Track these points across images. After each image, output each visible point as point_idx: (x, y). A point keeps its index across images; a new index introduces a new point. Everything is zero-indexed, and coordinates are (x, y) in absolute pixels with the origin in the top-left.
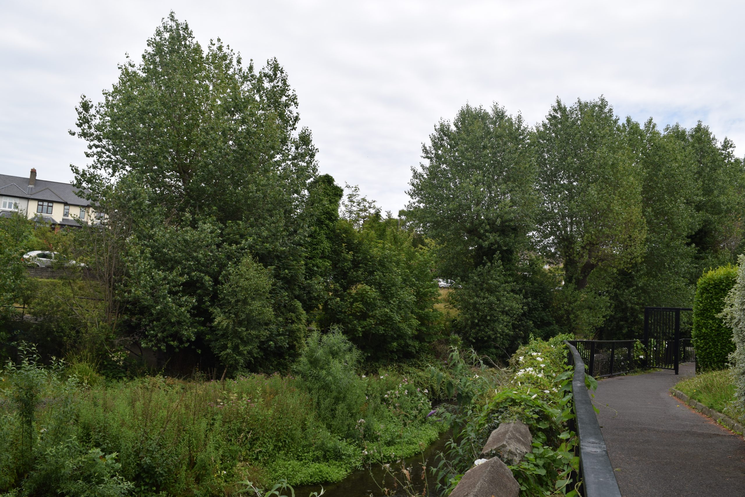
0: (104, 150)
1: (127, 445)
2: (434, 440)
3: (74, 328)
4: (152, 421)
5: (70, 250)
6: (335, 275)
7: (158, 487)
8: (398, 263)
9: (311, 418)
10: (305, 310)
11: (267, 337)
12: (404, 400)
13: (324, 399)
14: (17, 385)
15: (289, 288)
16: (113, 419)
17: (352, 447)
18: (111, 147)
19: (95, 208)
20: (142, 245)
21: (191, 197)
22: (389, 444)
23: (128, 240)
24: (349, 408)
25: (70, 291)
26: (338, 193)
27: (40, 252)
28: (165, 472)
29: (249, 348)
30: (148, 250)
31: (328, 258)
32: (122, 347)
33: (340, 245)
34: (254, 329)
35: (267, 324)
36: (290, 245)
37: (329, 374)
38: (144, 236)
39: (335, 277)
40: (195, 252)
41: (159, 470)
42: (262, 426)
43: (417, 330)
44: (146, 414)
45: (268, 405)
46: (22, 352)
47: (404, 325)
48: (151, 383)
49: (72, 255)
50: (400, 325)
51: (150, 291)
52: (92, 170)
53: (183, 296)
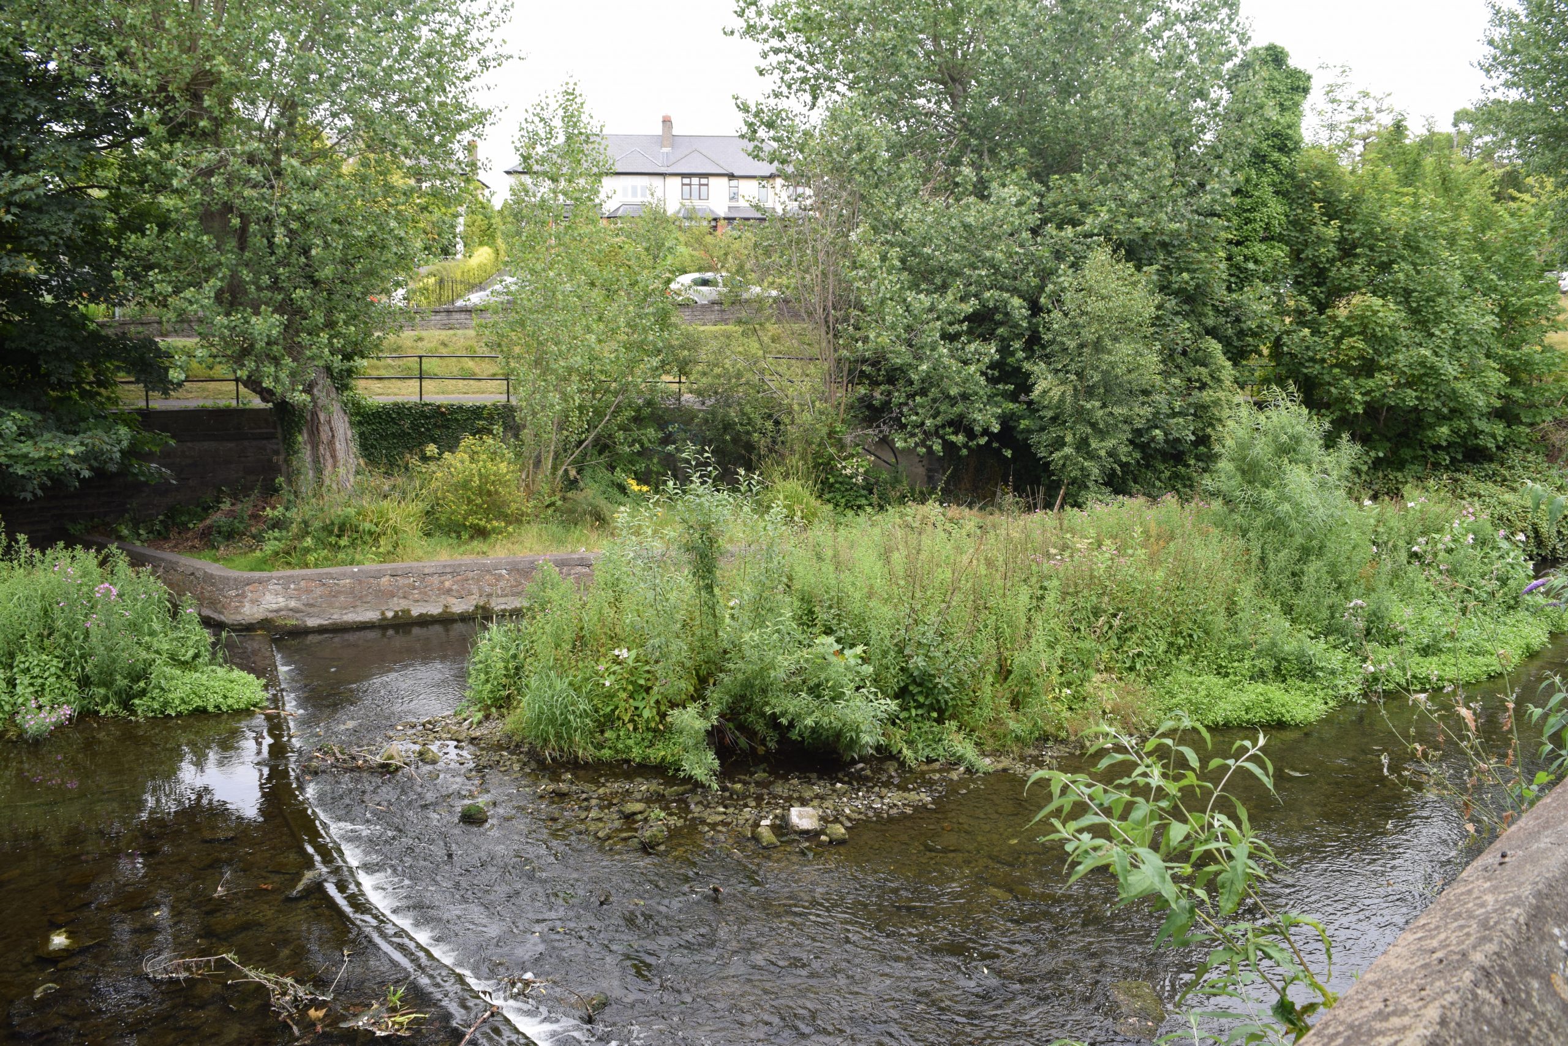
0: (791, 57)
1: (881, 633)
2: (1536, 648)
3: (770, 416)
4: (924, 589)
5: (748, 266)
6: (1297, 276)
7: (941, 712)
8: (1452, 240)
9: (1246, 590)
10: (1229, 359)
11: (1148, 420)
12: (1466, 557)
13: (1277, 551)
14: (684, 521)
15: (1193, 311)
16: (853, 584)
17: (1339, 655)
18: (803, 48)
19: (787, 178)
20: (882, 244)
21: (972, 133)
22: (1425, 651)
23: (853, 236)
24: (1333, 571)
25: (757, 345)
26: (1299, 85)
27: (697, 275)
28: (954, 686)
29: (1110, 443)
30: (894, 253)
31: (1281, 239)
32: (860, 449)
33: (1307, 208)
34: (1119, 403)
35: (1145, 393)
36: (1190, 216)
37: (1283, 498)
38: (884, 226)
39: (1297, 282)
40: (988, 248)
41: (942, 681)
42: (1142, 603)
43: (1500, 397)
44: (911, 576)
45: (1153, 561)
46: (688, 462)
47: (1468, 385)
48: (919, 517)
49: (752, 276)
50: (1458, 385)
51: (905, 336)
52: (772, 101)
53: (969, 342)
